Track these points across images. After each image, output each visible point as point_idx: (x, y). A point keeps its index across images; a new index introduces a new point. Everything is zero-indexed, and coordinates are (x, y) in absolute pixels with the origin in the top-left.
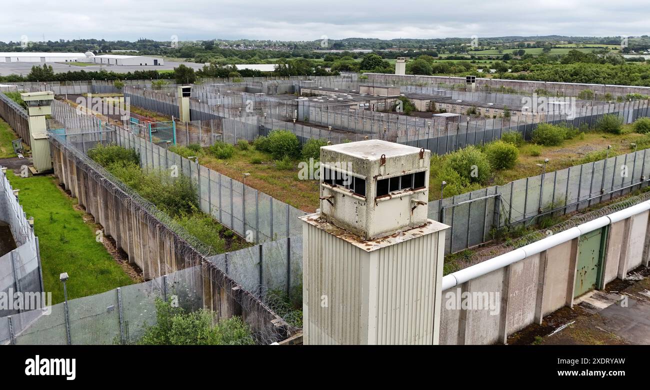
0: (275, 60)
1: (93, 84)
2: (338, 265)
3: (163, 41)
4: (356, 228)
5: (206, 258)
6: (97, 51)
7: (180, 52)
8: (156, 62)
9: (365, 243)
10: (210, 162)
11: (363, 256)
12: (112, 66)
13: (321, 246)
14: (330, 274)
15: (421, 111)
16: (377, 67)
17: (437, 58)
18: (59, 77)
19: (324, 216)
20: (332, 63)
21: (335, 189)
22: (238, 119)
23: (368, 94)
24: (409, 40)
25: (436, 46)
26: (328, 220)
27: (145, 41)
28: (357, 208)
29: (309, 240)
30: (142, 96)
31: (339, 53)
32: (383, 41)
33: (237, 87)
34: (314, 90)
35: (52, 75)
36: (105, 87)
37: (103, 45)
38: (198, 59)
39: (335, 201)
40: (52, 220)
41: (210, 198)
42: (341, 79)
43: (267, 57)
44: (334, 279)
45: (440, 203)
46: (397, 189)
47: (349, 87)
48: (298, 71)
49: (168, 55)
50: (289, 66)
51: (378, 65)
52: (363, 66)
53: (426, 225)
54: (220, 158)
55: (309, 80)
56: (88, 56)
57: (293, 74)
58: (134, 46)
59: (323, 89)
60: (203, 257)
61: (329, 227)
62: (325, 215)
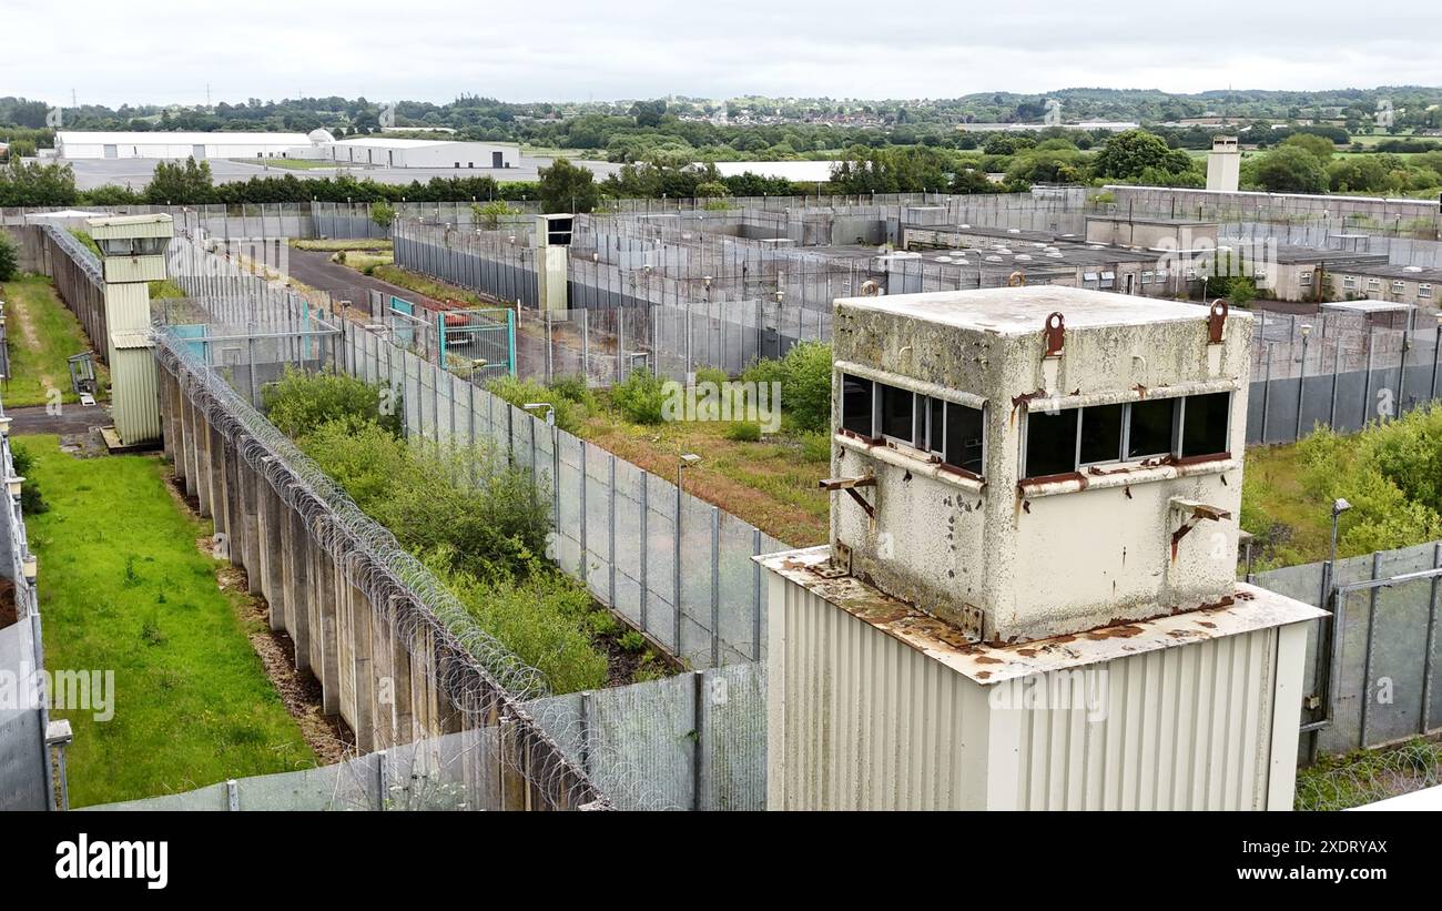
0: (837, 152)
1: (314, 213)
2: (880, 732)
3: (523, 101)
4: (947, 597)
5: (518, 705)
6: (344, 130)
7: (567, 132)
8: (498, 157)
9: (977, 651)
10: (607, 432)
11: (967, 699)
12: (377, 169)
13: (827, 662)
14: (855, 765)
15: (1284, 300)
16: (1149, 169)
17: (1347, 146)
18: (226, 193)
19: (841, 555)
20: (1007, 158)
21: (878, 452)
22: (699, 309)
23: (1114, 245)
24: (1258, 96)
25: (1343, 112)
26: (855, 567)
27: (472, 102)
28: (952, 520)
29: (786, 640)
30: (443, 246)
31: (1034, 132)
32: (1173, 96)
33: (716, 224)
34: (942, 235)
35: (208, 187)
36: (347, 223)
37: (359, 113)
38: (617, 153)
39: (880, 498)
40: (132, 579)
41: (583, 532)
42: (1030, 204)
43: (814, 145)
44: (866, 785)
45: (1326, 573)
46: (1112, 453)
47: (1054, 226)
48: (900, 179)
49: (535, 140)
50: (875, 166)
51: (1153, 164)
52: (1103, 168)
53: (1232, 603)
54: (640, 422)
55: (933, 204)
56: (316, 142)
57: (884, 189)
58: (444, 115)
59: (973, 232)
60: (509, 701)
61: (856, 591)
62: (846, 551)
